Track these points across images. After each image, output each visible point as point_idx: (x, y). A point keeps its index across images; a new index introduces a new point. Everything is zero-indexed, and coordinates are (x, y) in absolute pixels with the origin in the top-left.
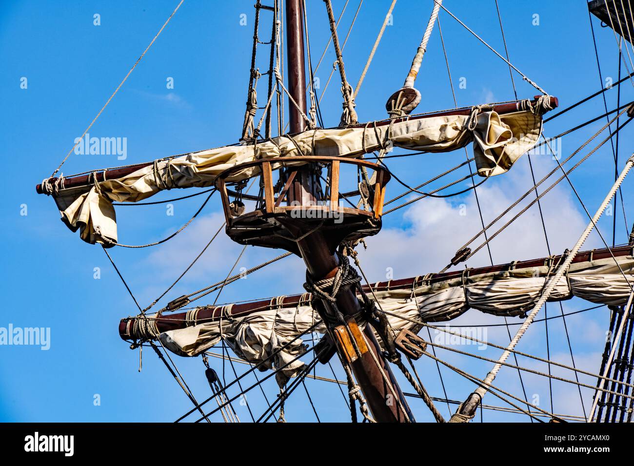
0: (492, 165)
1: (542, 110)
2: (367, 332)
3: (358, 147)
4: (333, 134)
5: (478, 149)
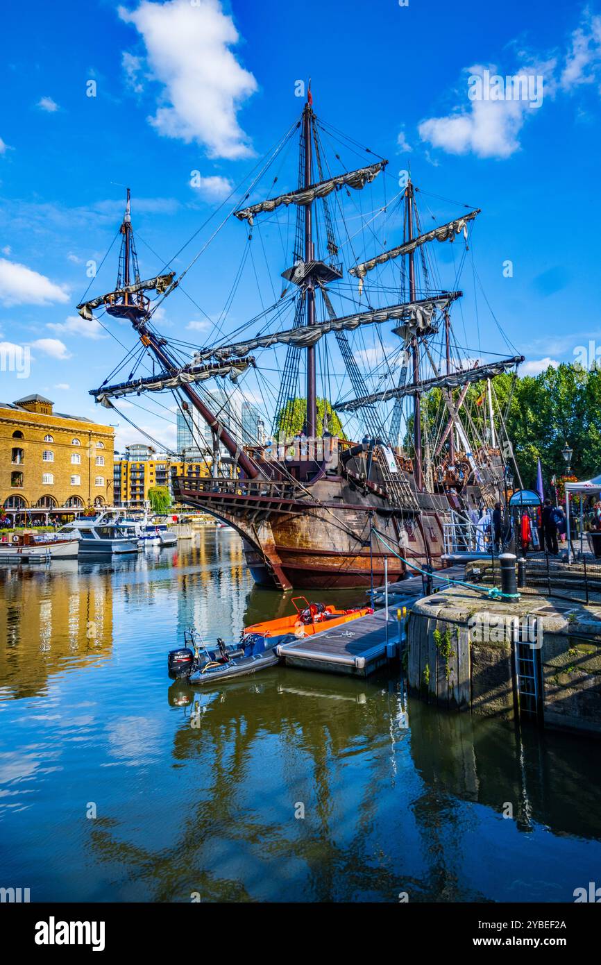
2: (151, 339)
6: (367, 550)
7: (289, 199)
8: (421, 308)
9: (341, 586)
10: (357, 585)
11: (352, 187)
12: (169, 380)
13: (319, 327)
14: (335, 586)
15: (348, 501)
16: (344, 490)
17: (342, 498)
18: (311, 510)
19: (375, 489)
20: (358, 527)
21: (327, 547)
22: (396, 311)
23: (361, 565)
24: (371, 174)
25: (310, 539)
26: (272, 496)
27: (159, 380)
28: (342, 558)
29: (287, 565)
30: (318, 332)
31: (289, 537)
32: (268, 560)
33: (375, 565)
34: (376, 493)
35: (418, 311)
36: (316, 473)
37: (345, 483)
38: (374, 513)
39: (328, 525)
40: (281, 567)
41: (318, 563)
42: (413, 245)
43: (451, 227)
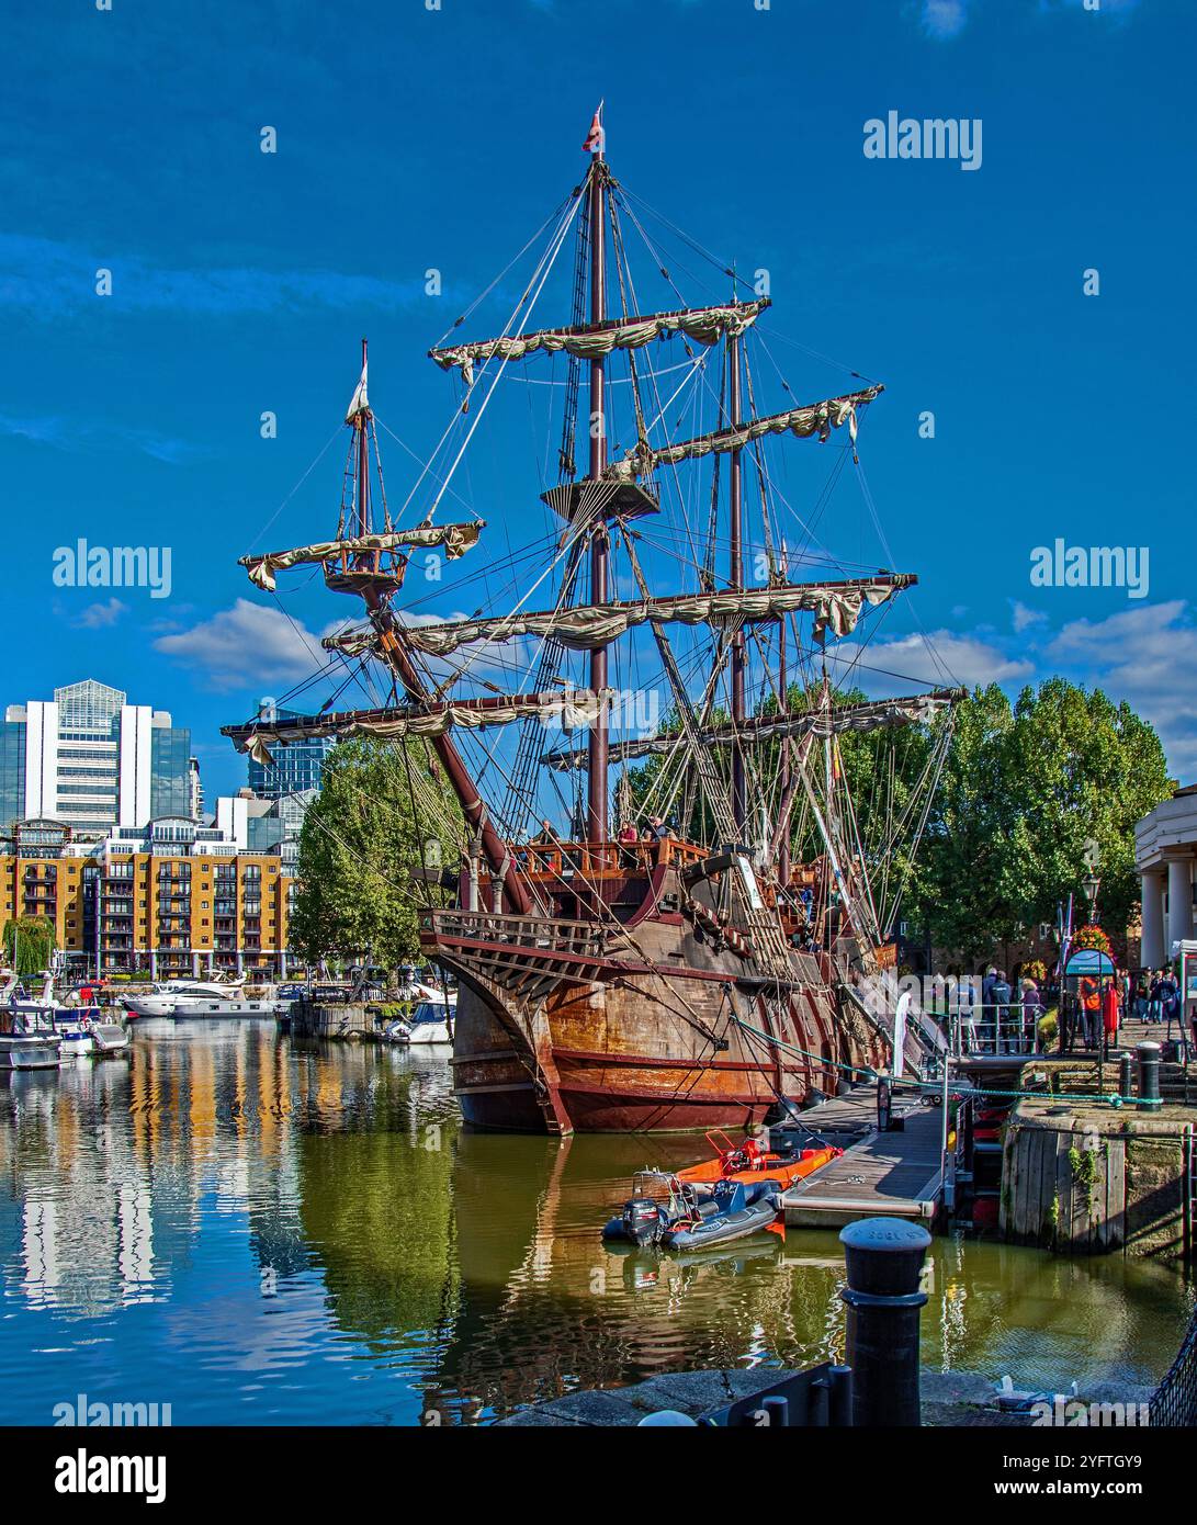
0: (453, 554)
1: (479, 528)
2: (397, 637)
3: (390, 544)
4: (378, 537)
5: (447, 546)
6: (721, 1057)
7: (559, 341)
8: (839, 598)
9: (671, 1126)
10: (699, 1125)
11: (694, 338)
12: (426, 719)
13: (624, 612)
14: (662, 1126)
15: (691, 963)
16: (686, 940)
17: (682, 956)
18: (627, 978)
19: (735, 941)
20: (708, 1013)
21: (654, 1051)
22: (789, 597)
23: (708, 1085)
24: (738, 322)
25: (623, 1035)
26: (554, 949)
27: (398, 718)
28: (678, 1073)
29: (569, 1087)
30: (620, 621)
31: (582, 1031)
32: (542, 1075)
33: (732, 1085)
34: (733, 949)
35: (834, 603)
36: (637, 907)
37: (688, 928)
38: (733, 987)
39: (659, 1008)
40: (559, 1090)
41: (633, 1081)
42: (743, 437)
43: (824, 412)
